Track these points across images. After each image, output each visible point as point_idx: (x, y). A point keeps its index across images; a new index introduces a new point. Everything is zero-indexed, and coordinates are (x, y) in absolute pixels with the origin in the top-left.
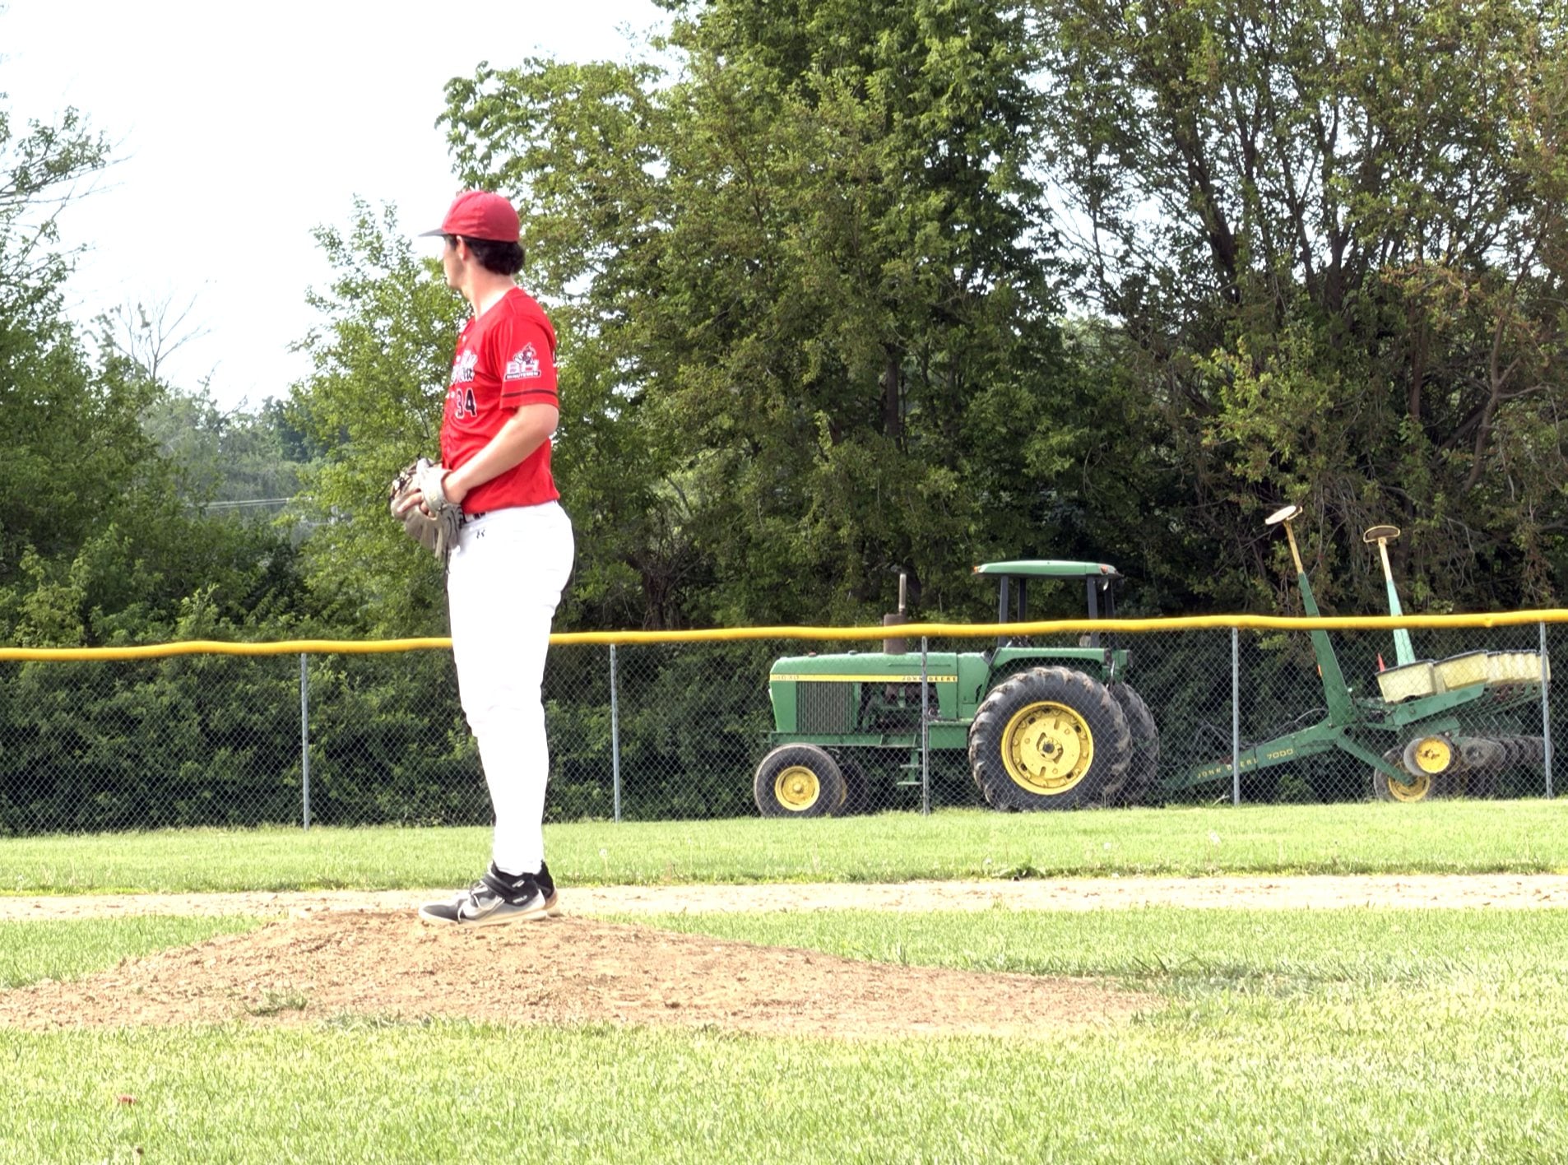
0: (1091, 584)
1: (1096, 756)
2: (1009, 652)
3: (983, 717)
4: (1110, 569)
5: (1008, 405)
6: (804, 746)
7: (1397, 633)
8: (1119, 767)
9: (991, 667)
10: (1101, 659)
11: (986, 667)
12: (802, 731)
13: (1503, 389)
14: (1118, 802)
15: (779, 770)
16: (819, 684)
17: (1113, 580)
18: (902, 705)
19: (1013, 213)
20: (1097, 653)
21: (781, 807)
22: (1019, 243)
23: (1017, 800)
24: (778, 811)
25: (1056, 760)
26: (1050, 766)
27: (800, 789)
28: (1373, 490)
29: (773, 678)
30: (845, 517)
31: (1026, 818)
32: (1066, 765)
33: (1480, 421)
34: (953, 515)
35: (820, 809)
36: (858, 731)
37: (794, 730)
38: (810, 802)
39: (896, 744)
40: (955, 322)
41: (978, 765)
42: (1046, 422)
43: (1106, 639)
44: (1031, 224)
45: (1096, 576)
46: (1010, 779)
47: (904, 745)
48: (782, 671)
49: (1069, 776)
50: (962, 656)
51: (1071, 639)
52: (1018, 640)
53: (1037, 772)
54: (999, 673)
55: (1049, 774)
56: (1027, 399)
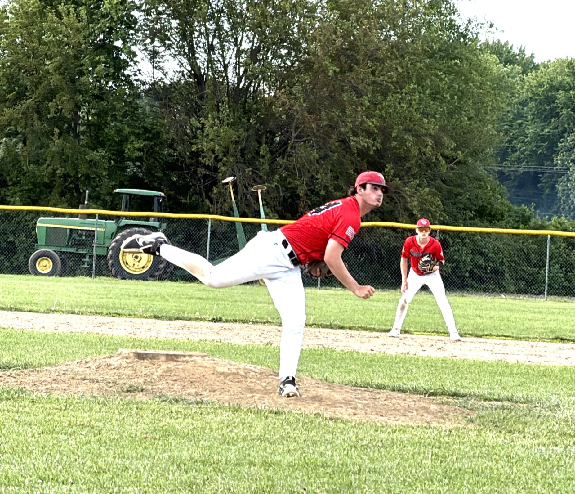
0: (156, 199)
1: (153, 261)
2: (124, 222)
3: (113, 244)
4: (163, 194)
5: (119, 131)
6: (48, 250)
7: (262, 225)
8: (162, 266)
9: (118, 227)
10: (158, 227)
11: (116, 227)
12: (47, 245)
13: (296, 137)
14: (161, 279)
15: (38, 258)
16: (55, 228)
17: (163, 198)
18: (84, 238)
19: (125, 61)
20: (157, 224)
21: (38, 272)
22: (126, 73)
23: (125, 276)
24: (37, 273)
25: (139, 261)
26: (137, 264)
27: (45, 265)
28: (249, 171)
29: (38, 224)
30: (59, 166)
31: (128, 281)
32: (142, 264)
33: (287, 148)
34: (96, 168)
35: (52, 274)
36: (67, 246)
37: (44, 244)
38: (48, 270)
39: (81, 251)
40: (102, 99)
41: (110, 262)
42: (133, 138)
43: (159, 219)
44: (131, 65)
45: (158, 196)
46: (122, 268)
47: (84, 252)
48: (41, 222)
49: (143, 267)
50: (107, 221)
51: (147, 219)
52: (127, 218)
53: (132, 265)
54: (120, 229)
55: (136, 266)
56: (127, 130)
